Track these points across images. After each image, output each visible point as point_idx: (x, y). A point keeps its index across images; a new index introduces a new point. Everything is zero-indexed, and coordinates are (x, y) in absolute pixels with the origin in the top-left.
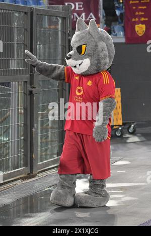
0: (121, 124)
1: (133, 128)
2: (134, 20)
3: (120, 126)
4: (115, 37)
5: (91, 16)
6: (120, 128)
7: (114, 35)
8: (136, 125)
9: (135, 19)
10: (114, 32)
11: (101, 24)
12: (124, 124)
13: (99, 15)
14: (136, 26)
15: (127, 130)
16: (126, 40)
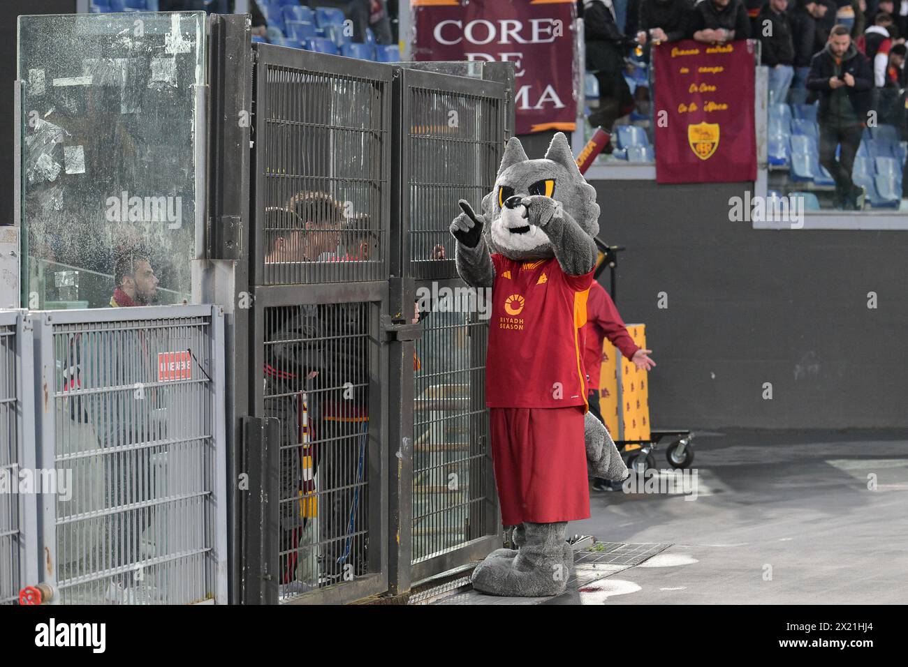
0: (646, 437)
1: (685, 451)
2: (682, 108)
3: (644, 443)
4: (624, 162)
5: (548, 96)
6: (644, 451)
7: (618, 157)
8: (694, 439)
9: (688, 105)
10: (620, 147)
11: (579, 121)
12: (655, 437)
13: (575, 92)
14: (691, 128)
15: (664, 456)
16: (658, 173)
